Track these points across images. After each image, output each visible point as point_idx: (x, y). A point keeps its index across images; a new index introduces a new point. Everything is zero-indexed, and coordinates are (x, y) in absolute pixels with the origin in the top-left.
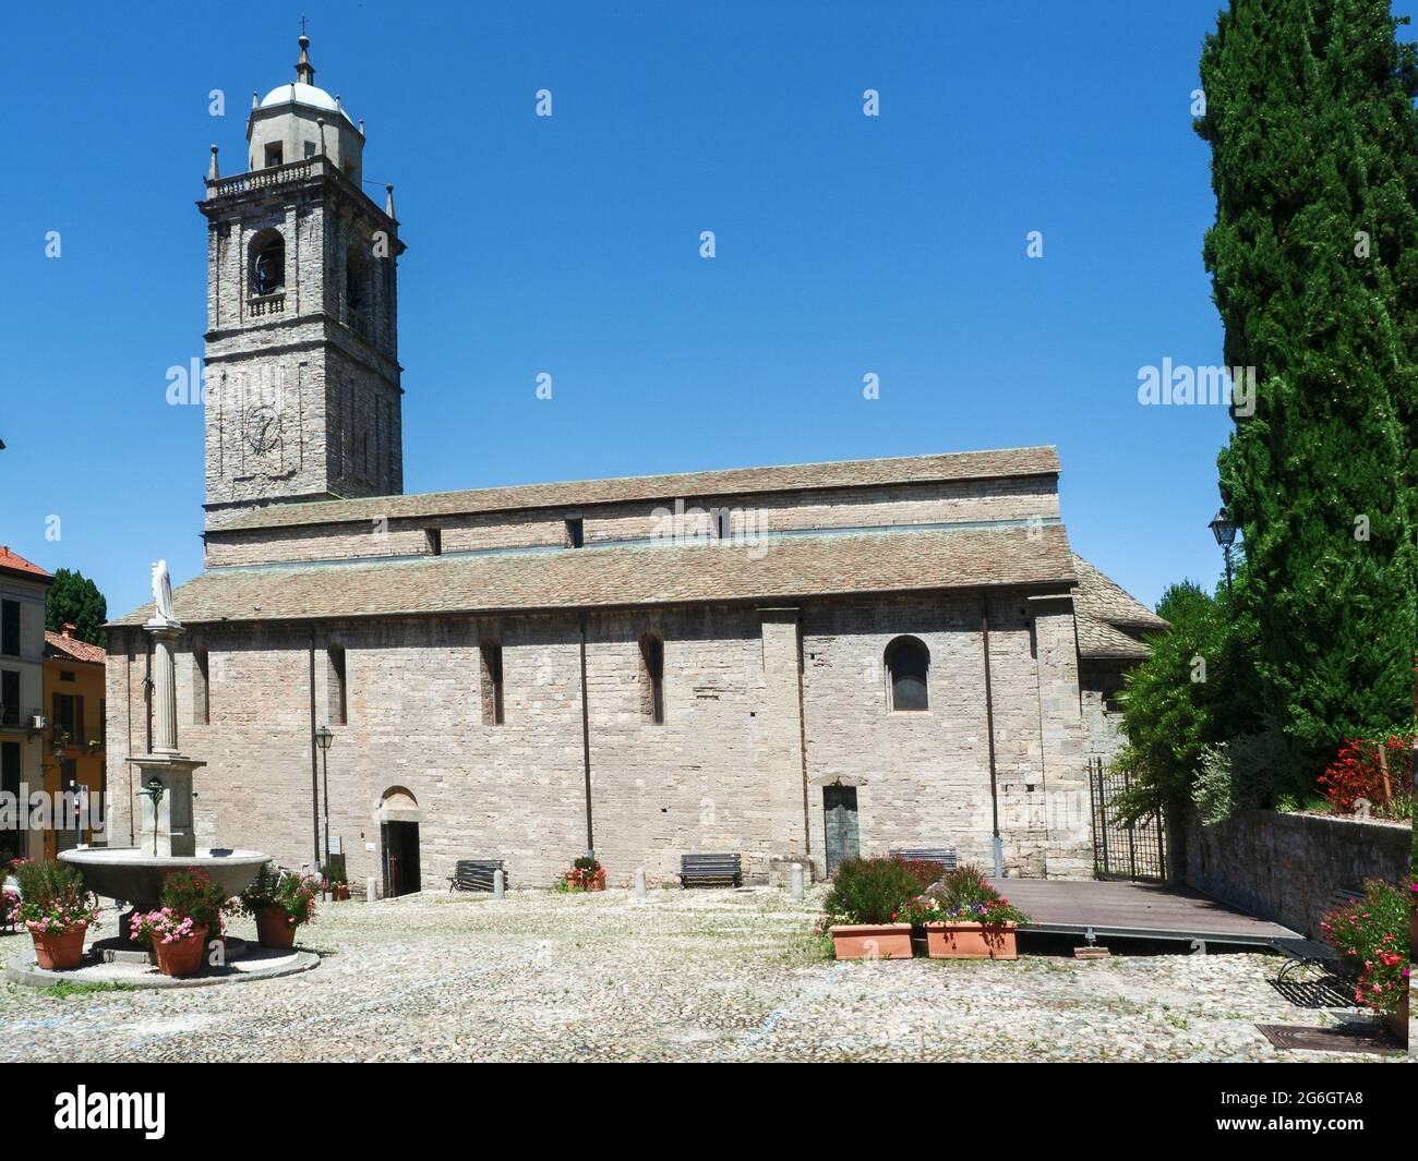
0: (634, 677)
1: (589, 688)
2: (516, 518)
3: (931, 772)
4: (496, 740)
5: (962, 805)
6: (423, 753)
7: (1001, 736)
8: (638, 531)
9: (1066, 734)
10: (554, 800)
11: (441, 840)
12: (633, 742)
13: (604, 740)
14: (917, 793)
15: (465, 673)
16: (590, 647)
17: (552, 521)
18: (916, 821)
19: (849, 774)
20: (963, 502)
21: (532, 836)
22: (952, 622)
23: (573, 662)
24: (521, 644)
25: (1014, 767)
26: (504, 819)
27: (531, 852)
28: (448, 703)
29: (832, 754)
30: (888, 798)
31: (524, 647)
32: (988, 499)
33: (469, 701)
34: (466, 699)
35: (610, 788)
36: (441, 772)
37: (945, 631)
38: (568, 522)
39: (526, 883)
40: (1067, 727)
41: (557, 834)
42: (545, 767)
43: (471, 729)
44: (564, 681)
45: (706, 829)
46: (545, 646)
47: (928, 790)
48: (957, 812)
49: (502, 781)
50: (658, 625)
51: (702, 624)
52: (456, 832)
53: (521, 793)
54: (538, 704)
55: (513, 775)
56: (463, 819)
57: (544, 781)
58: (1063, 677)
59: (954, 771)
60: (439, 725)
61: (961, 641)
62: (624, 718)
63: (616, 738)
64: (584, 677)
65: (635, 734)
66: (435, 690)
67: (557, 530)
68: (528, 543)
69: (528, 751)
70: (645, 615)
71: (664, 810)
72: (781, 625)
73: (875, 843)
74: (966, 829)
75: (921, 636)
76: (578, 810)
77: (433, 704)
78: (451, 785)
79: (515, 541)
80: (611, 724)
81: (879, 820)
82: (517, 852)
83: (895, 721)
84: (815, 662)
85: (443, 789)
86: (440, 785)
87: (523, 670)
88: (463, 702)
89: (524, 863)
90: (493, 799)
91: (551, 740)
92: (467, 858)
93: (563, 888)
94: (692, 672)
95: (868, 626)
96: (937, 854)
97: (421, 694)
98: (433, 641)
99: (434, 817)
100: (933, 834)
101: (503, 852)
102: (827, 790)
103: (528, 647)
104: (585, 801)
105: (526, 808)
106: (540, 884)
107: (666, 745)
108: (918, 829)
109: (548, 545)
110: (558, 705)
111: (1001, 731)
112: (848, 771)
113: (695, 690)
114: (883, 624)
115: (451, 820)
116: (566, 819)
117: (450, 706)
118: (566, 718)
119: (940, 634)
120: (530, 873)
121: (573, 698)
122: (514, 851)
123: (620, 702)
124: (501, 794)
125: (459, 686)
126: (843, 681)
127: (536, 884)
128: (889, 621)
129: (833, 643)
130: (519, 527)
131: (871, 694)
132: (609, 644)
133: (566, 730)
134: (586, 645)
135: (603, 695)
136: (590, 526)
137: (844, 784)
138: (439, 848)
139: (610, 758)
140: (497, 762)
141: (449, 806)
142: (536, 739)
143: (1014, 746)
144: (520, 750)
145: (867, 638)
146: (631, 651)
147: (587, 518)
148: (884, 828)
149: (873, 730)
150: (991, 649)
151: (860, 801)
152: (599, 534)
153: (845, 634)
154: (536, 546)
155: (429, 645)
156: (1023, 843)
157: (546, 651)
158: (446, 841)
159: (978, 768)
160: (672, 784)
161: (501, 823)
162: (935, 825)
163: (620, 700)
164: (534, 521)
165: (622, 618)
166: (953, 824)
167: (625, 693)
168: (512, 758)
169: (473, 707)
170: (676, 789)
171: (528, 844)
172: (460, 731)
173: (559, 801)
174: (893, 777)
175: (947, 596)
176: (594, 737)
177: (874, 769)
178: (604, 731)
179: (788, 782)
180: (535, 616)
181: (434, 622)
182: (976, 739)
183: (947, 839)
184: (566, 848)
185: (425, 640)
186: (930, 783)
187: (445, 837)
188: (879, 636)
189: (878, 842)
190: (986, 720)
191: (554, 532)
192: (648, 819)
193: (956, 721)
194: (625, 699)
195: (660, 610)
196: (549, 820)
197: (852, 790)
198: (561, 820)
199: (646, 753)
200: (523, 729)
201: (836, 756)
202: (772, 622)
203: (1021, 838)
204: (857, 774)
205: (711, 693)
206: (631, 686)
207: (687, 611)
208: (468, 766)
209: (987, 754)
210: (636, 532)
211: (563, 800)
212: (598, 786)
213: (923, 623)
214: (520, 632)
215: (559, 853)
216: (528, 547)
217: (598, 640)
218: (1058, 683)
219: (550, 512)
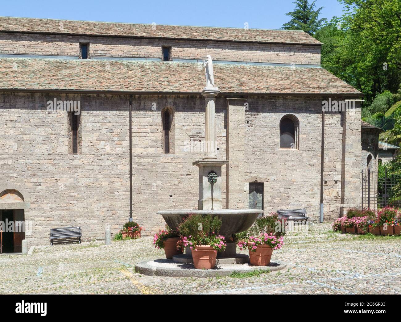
0: (158, 130)
1: (133, 134)
2: (48, 38)
3: (296, 176)
4: (76, 162)
5: (308, 189)
6: (28, 170)
7: (326, 160)
8: (122, 53)
9: (354, 159)
10: (111, 193)
11: (40, 218)
12: (155, 162)
13: (140, 161)
14: (290, 185)
15: (57, 125)
16: (134, 113)
17: (72, 42)
18: (289, 197)
19: (260, 176)
20: (281, 54)
21: (98, 213)
22: (309, 109)
23: (123, 121)
24: (94, 110)
25: (330, 173)
26: (81, 205)
27: (96, 221)
28: (45, 142)
29: (254, 168)
30: (278, 188)
31: (95, 112)
32: (292, 53)
33: (60, 141)
34: (57, 140)
35: (142, 186)
36: (40, 180)
37: (307, 113)
38: (80, 43)
39: (92, 238)
40: (355, 156)
41: (112, 211)
42: (106, 176)
43: (61, 156)
44: (119, 131)
45: (192, 205)
46: (108, 112)
47: (295, 183)
48: (306, 193)
49: (80, 184)
50: (172, 103)
51: (195, 104)
52: (49, 214)
53: (90, 190)
54: (102, 143)
55: (86, 181)
56: (54, 206)
57: (105, 183)
58: (355, 134)
59: (307, 175)
60: (40, 154)
61: (313, 118)
62: (151, 150)
63: (147, 161)
64: (130, 129)
65: (157, 158)
66: (37, 134)
67: (74, 47)
68: (56, 54)
69: (96, 167)
70: (166, 98)
71: (171, 196)
72: (238, 107)
73: (271, 208)
74: (309, 200)
75: (297, 115)
76: (124, 198)
77: (36, 142)
78: (47, 187)
79: (48, 51)
80: (144, 153)
81: (273, 197)
82: (88, 222)
83: (283, 153)
84: (249, 124)
85: (42, 190)
86: (40, 187)
87: (94, 124)
88: (56, 141)
89: (91, 227)
90: (73, 194)
91: (110, 162)
92: (56, 227)
93: (120, 237)
94: (189, 127)
95: (274, 110)
96: (297, 211)
97: (27, 136)
98: (37, 106)
99: (35, 205)
100: (295, 203)
101: (79, 222)
102: (251, 184)
103: (98, 112)
104: (129, 193)
105: (93, 198)
106: (101, 238)
107: (174, 164)
108: (289, 201)
109: (68, 56)
110: (114, 144)
111: (326, 158)
112: (261, 175)
113: (190, 137)
114: (280, 108)
115: (46, 206)
116: (117, 203)
117: (47, 143)
118: (119, 150)
119: (304, 114)
120: (94, 232)
121: (123, 140)
122: (85, 221)
123: (150, 143)
124: (79, 191)
125: (53, 132)
126: (261, 134)
127: (98, 238)
128: (283, 107)
129: (257, 116)
130: (50, 44)
131: (273, 140)
132: (145, 112)
133: (119, 156)
134: (133, 112)
135: (141, 138)
136: (93, 47)
137: (259, 181)
138: (38, 223)
139: (143, 171)
140: (77, 174)
141: (45, 199)
142: (100, 161)
143: (331, 164)
144: (91, 167)
145: (273, 115)
146: (157, 116)
147: (92, 43)
148: (275, 201)
149: (273, 156)
150: (325, 122)
151: (265, 189)
152: (99, 52)
153: (263, 112)
154: (61, 55)
155: (34, 108)
156: (332, 206)
157: (109, 114)
158: (43, 219)
159: (316, 174)
160: (175, 183)
161: (78, 207)
162: (297, 199)
163: (150, 141)
164: (60, 41)
165: (153, 99)
166: (305, 198)
167: (153, 138)
168: (87, 172)
169: (62, 144)
170: (178, 185)
171: (94, 217)
172: (53, 157)
173: (114, 193)
174: (280, 178)
175: (308, 97)
176: (135, 160)
177: (272, 174)
178: (140, 157)
179: (237, 181)
180: (103, 95)
181: (37, 95)
182: (316, 161)
183: (301, 205)
184: (117, 218)
185: (31, 105)
186: (296, 180)
187: (42, 216)
188: (278, 114)
189: (272, 207)
190: (321, 153)
191: (72, 49)
192: (162, 201)
193: (308, 153)
194: (153, 141)
195: (174, 96)
196: (108, 204)
197: (262, 184)
198: (114, 203)
199: (163, 168)
200: (93, 156)
201: (256, 169)
202: (234, 104)
203: (331, 203)
204: (265, 177)
205: (197, 138)
206: (156, 134)
207: (188, 97)
208: (58, 176)
209: (320, 167)
210: (121, 53)
211: (116, 193)
212: (137, 185)
213: (297, 109)
214: (93, 103)
215: (113, 221)
216: (56, 55)
217: (139, 109)
218: (353, 137)
219: (71, 37)
